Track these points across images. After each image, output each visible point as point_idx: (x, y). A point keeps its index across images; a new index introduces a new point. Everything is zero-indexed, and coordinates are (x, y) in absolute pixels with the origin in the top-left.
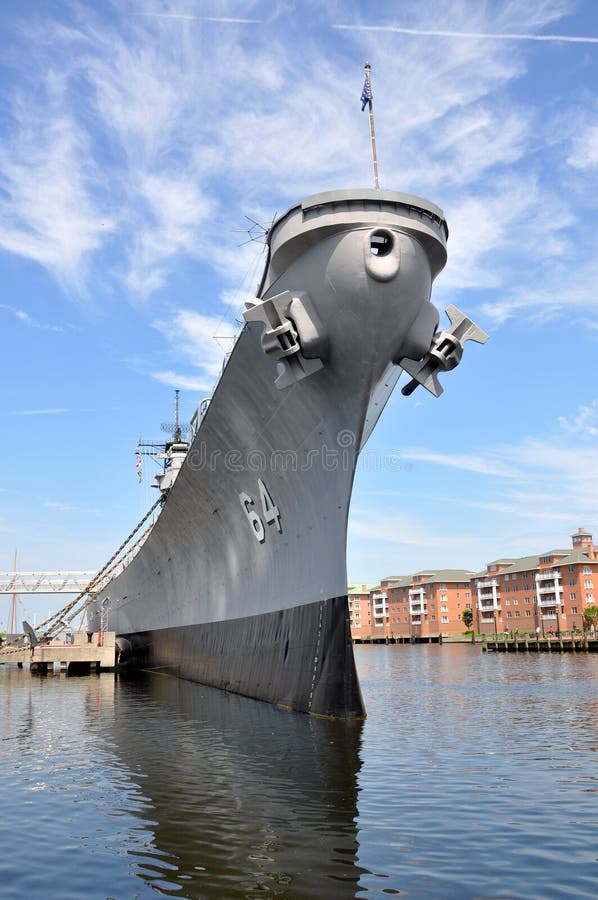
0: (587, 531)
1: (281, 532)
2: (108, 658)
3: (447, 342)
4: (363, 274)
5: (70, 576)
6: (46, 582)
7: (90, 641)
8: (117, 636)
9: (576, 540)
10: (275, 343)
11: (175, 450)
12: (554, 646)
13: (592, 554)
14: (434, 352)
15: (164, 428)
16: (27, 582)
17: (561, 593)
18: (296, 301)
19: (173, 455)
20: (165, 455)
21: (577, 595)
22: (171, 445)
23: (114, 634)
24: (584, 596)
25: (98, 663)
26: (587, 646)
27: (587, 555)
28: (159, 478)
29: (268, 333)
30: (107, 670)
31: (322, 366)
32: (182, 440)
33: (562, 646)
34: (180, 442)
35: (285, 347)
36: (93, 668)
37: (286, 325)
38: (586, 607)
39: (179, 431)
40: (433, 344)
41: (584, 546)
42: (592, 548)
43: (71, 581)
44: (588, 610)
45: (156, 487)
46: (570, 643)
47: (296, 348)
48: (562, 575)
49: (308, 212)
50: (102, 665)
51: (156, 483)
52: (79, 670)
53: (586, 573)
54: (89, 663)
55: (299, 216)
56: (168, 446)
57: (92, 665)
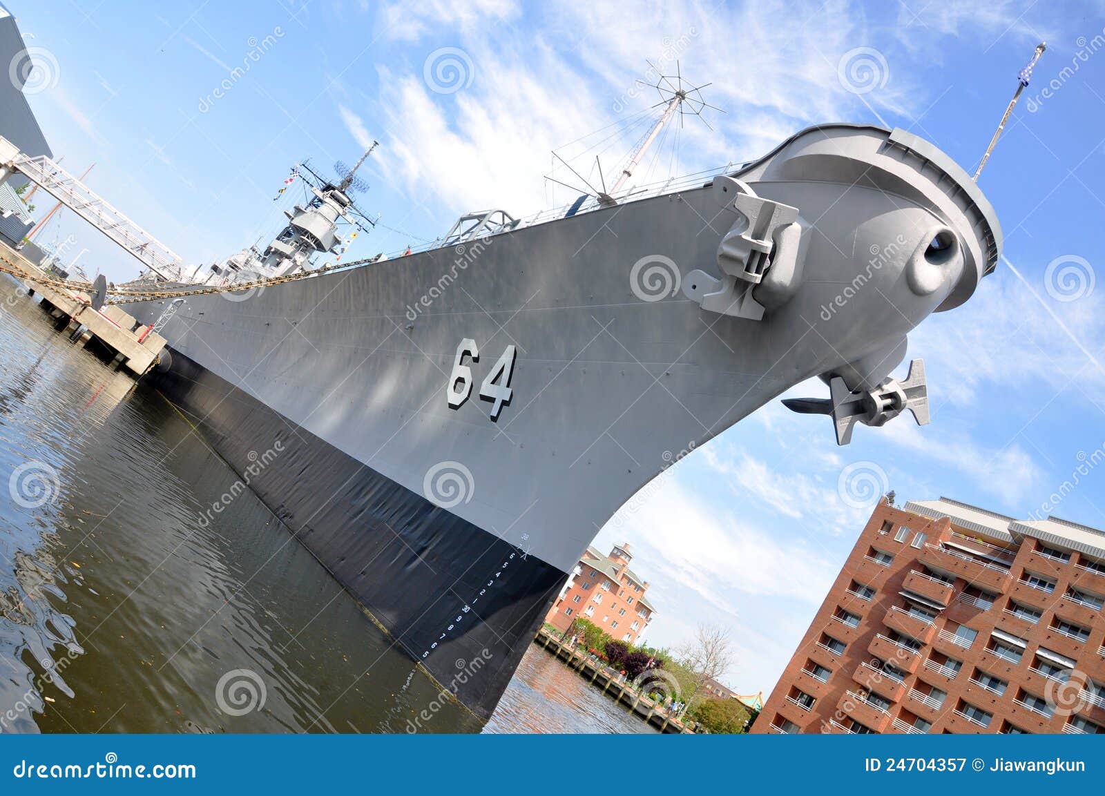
0: (631, 551)
1: (494, 419)
2: (141, 362)
3: (893, 396)
4: (901, 265)
5: (124, 223)
6: (95, 209)
7: (134, 330)
8: (166, 347)
9: (615, 551)
10: (744, 255)
11: (333, 196)
12: (551, 647)
13: (622, 575)
14: (875, 395)
15: (338, 167)
16: (76, 195)
17: (569, 588)
18: (796, 227)
19: (328, 200)
20: (320, 195)
21: (581, 600)
22: (334, 189)
23: (165, 342)
24: (587, 605)
25: (126, 359)
26: (582, 668)
27: (616, 572)
28: (298, 211)
29: (744, 237)
30: (131, 373)
31: (760, 318)
32: (347, 193)
33: (559, 652)
34: (343, 193)
35: (748, 269)
36: (118, 361)
37: (767, 244)
38: (581, 615)
39: (350, 181)
40: (879, 387)
41: (619, 562)
42: (625, 570)
43: (122, 229)
44: (581, 620)
45: (289, 216)
46: (568, 654)
47: (757, 278)
48: (582, 574)
49: (891, 147)
50: (129, 364)
51: (291, 212)
52: (101, 351)
53: (603, 587)
54: (116, 352)
55: (877, 142)
56: (328, 188)
57: (118, 357)
